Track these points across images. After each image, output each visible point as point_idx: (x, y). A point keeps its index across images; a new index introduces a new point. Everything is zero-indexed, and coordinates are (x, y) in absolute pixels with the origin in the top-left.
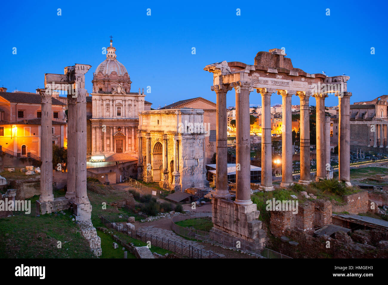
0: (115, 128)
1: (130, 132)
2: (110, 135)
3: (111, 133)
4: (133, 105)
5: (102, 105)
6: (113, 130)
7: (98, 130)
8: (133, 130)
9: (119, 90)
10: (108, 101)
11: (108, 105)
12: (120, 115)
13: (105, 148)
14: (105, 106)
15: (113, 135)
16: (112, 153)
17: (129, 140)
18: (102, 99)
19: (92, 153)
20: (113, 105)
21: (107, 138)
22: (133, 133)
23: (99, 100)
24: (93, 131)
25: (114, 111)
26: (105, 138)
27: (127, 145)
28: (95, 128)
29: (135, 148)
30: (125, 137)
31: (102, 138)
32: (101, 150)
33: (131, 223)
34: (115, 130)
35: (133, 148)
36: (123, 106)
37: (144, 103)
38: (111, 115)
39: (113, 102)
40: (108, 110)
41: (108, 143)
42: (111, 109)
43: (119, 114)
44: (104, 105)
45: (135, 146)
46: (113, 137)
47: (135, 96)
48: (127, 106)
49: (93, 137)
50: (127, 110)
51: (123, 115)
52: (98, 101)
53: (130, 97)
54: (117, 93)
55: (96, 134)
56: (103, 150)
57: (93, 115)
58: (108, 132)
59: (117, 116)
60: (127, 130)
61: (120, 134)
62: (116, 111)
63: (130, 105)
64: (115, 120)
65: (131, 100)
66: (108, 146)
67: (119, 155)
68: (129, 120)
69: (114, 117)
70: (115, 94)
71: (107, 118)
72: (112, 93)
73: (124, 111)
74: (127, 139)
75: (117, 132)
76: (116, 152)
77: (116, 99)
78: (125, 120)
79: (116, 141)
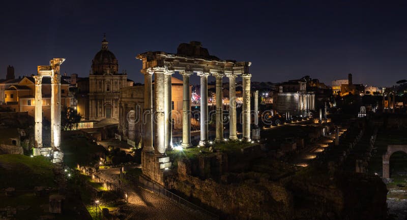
0: (105, 100)
1: (116, 103)
3: (103, 104)
4: (118, 83)
5: (96, 83)
7: (93, 101)
8: (118, 101)
9: (108, 72)
11: (100, 83)
12: (109, 90)
14: (98, 84)
16: (103, 118)
17: (116, 109)
18: (96, 79)
19: (89, 118)
20: (104, 84)
21: (100, 107)
24: (90, 103)
25: (105, 88)
26: (98, 106)
27: (114, 112)
28: (91, 101)
30: (113, 106)
31: (97, 108)
32: (95, 115)
34: (105, 102)
35: (118, 114)
38: (102, 91)
39: (104, 81)
40: (100, 87)
41: (101, 111)
42: (103, 86)
46: (104, 106)
47: (120, 77)
48: (114, 84)
49: (90, 106)
50: (114, 87)
52: (93, 81)
53: (117, 77)
54: (107, 75)
55: (92, 104)
56: (97, 116)
57: (90, 90)
58: (101, 103)
59: (107, 91)
60: (114, 101)
61: (109, 104)
62: (107, 87)
63: (116, 83)
64: (105, 94)
65: (117, 79)
66: (100, 113)
67: (108, 120)
68: (115, 94)
69: (104, 92)
70: (105, 75)
71: (100, 92)
72: (103, 75)
73: (112, 88)
74: (114, 108)
75: (107, 103)
76: (106, 118)
77: (107, 79)
78: (113, 94)
79: (106, 109)
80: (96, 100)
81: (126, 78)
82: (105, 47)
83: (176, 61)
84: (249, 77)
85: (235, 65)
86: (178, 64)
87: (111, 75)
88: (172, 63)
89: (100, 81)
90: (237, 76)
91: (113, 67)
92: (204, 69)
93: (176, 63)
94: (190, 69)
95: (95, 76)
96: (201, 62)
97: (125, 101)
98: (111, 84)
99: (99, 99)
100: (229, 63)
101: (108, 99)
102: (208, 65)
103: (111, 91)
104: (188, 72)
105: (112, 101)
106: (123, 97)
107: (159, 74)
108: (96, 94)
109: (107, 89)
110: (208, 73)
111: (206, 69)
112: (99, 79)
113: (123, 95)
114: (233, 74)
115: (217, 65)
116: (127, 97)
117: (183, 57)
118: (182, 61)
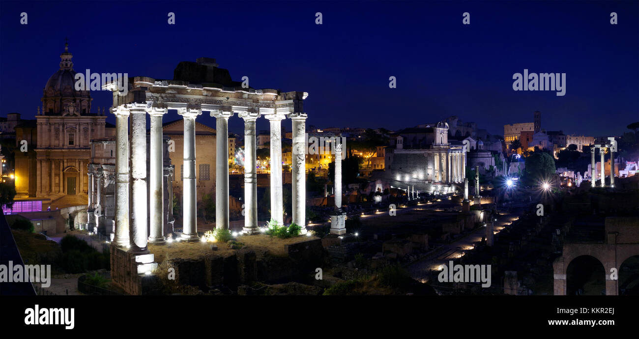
0: (65, 161)
1: (85, 168)
2: (59, 170)
3: (61, 169)
4: (89, 131)
5: (50, 130)
6: (63, 164)
7: (44, 164)
9: (71, 110)
10: (58, 125)
11: (57, 130)
12: (73, 144)
13: (53, 188)
14: (53, 133)
15: (63, 170)
16: (62, 194)
17: (84, 178)
18: (50, 123)
19: (37, 193)
20: (63, 131)
21: (56, 175)
23: (46, 125)
24: (38, 166)
25: (66, 139)
26: (53, 175)
27: (81, 183)
28: (41, 162)
30: (79, 173)
31: (50, 175)
32: (48, 190)
34: (66, 165)
36: (78, 130)
37: (104, 126)
38: (61, 144)
39: (63, 126)
40: (56, 137)
41: (57, 181)
42: (61, 136)
43: (71, 143)
44: (53, 131)
46: (64, 173)
47: (93, 119)
48: (82, 132)
49: (38, 173)
50: (81, 137)
51: (77, 144)
52: (44, 126)
53: (87, 120)
54: (68, 115)
55: (42, 169)
56: (51, 191)
57: (38, 144)
58: (58, 167)
59: (68, 145)
60: (82, 163)
61: (72, 169)
62: (68, 139)
63: (86, 130)
64: (66, 150)
65: (88, 123)
66: (57, 186)
67: (71, 197)
68: (84, 150)
69: (64, 147)
70: (66, 116)
71: (55, 148)
72: (62, 115)
73: (78, 139)
74: (82, 177)
75: (69, 166)
76: (68, 194)
77: (68, 123)
78: (79, 150)
79: (68, 178)
80: (49, 161)
81: (102, 122)
82: (67, 65)
85: (279, 97)
87: (74, 115)
88: (163, 95)
89: (57, 126)
90: (284, 118)
91: (81, 101)
92: (222, 105)
93: (170, 95)
94: (196, 104)
95: (48, 116)
96: (215, 93)
97: (99, 164)
98: (76, 131)
99: (54, 160)
100: (269, 95)
101: (71, 159)
102: (228, 98)
103: (76, 146)
104: (191, 111)
105: (77, 164)
106: (96, 155)
107: (137, 114)
108: (49, 150)
109: (69, 141)
110: (229, 113)
111: (224, 105)
112: (55, 123)
113: (96, 152)
114: (275, 113)
115: (245, 99)
116: (104, 156)
117: (183, 86)
118: (180, 91)
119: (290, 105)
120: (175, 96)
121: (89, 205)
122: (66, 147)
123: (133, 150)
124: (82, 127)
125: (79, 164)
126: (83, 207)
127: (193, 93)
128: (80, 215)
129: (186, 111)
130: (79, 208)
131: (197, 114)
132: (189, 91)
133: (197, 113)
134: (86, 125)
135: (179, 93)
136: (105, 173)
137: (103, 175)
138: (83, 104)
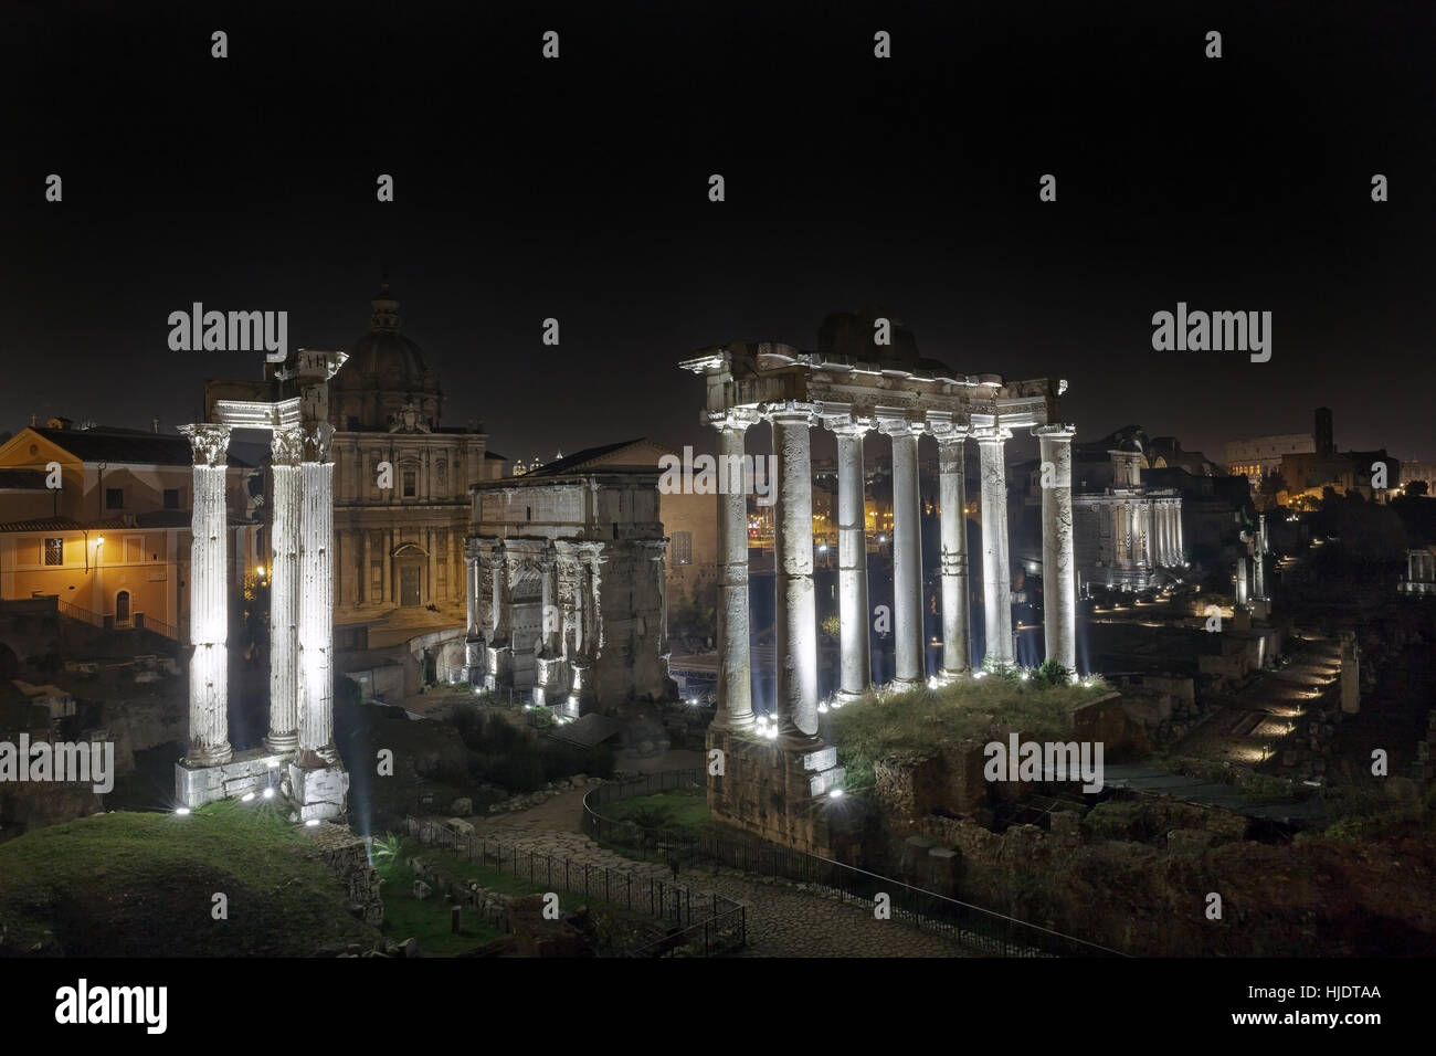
0: (396, 532)
1: (442, 545)
2: (383, 553)
3: (387, 549)
4: (450, 465)
5: (359, 465)
6: (392, 539)
7: (344, 540)
8: (451, 537)
9: (410, 420)
12: (412, 494)
13: (368, 594)
15: (392, 553)
16: (388, 605)
17: (440, 566)
18: (359, 449)
21: (373, 563)
22: (451, 546)
23: (351, 451)
25: (396, 483)
26: (368, 564)
27: (433, 580)
29: (457, 590)
30: (428, 557)
31: (360, 565)
32: (355, 597)
33: (462, 817)
34: (397, 540)
35: (451, 590)
36: (424, 464)
37: (483, 456)
38: (386, 495)
39: (391, 455)
40: (375, 479)
41: (377, 578)
43: (409, 491)
44: (366, 465)
45: (456, 585)
46: (392, 559)
47: (458, 439)
48: (433, 468)
50: (433, 479)
52: (345, 455)
53: (441, 442)
54: (402, 430)
56: (362, 598)
58: (378, 546)
59: (403, 497)
60: (433, 537)
61: (412, 549)
62: (402, 482)
63: (442, 464)
64: (398, 508)
65: (446, 450)
66: (376, 589)
67: (411, 612)
68: (440, 508)
69: (395, 501)
70: (396, 432)
71: (373, 502)
72: (388, 431)
73: (424, 483)
74: (433, 566)
75: (406, 544)
76: (402, 604)
77: (402, 448)
78: (428, 508)
79: (402, 570)
80: (356, 534)
81: (482, 446)
82: (387, 321)
83: (820, 378)
84: (1066, 434)
85: (1005, 391)
86: (829, 390)
87: (416, 430)
89: (376, 453)
90: (1010, 435)
92: (909, 408)
93: (821, 386)
94: (867, 407)
95: (356, 433)
96: (898, 383)
97: (494, 537)
98: (419, 467)
99: (370, 530)
100: (987, 387)
101: (411, 528)
102: (919, 394)
103: (420, 497)
104: (860, 420)
105: (424, 538)
106: (484, 519)
107: (795, 426)
108: (359, 509)
109: (405, 490)
110: (921, 425)
111: (914, 408)
112: (372, 449)
113: (484, 511)
114: (996, 426)
115: (947, 395)
116: (507, 520)
117: (848, 366)
118: (838, 377)
119: (1035, 407)
120: (829, 388)
121: (469, 627)
122: (399, 502)
123: (787, 509)
124: (433, 458)
125: (428, 538)
126: (455, 633)
127: (862, 380)
128: (447, 651)
129: (848, 421)
130: (444, 636)
131: (866, 428)
132: (854, 377)
133: (867, 425)
134: (443, 452)
135: (836, 382)
136: (511, 557)
137: (504, 561)
138: (426, 407)
